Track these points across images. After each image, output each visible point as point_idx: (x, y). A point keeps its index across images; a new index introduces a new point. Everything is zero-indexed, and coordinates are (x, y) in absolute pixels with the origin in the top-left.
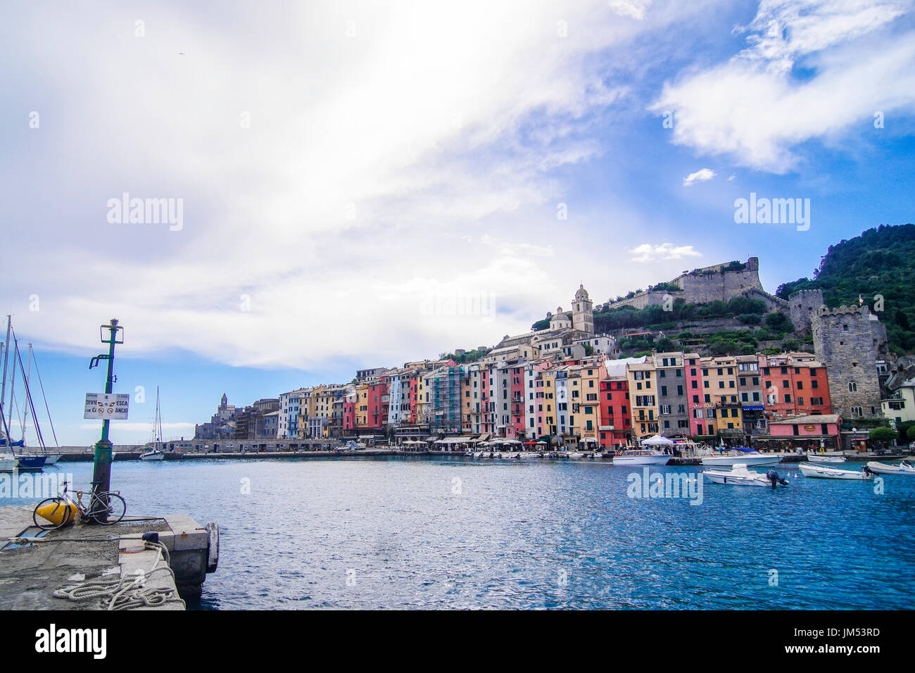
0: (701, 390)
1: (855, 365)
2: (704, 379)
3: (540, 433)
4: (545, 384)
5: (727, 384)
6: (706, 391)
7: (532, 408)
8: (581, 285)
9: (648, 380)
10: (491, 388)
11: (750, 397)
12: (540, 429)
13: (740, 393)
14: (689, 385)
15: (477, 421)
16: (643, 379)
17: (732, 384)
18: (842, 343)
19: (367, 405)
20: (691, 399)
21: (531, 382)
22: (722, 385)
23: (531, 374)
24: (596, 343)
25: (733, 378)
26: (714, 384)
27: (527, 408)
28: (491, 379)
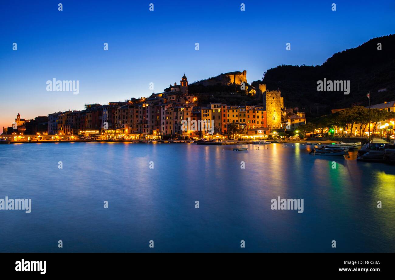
0: (227, 117)
1: (275, 111)
2: (228, 113)
3: (166, 133)
4: (169, 113)
5: (235, 116)
6: (228, 118)
7: (163, 122)
8: (184, 75)
9: (208, 113)
10: (147, 114)
11: (242, 121)
12: (166, 132)
13: (239, 119)
14: (223, 116)
15: (141, 128)
16: (206, 113)
17: (237, 116)
18: (272, 103)
19: (91, 120)
20: (223, 121)
21: (164, 112)
22: (233, 116)
23: (164, 109)
24: (189, 98)
25: (237, 113)
26: (231, 116)
27: (162, 123)
28: (147, 111)
